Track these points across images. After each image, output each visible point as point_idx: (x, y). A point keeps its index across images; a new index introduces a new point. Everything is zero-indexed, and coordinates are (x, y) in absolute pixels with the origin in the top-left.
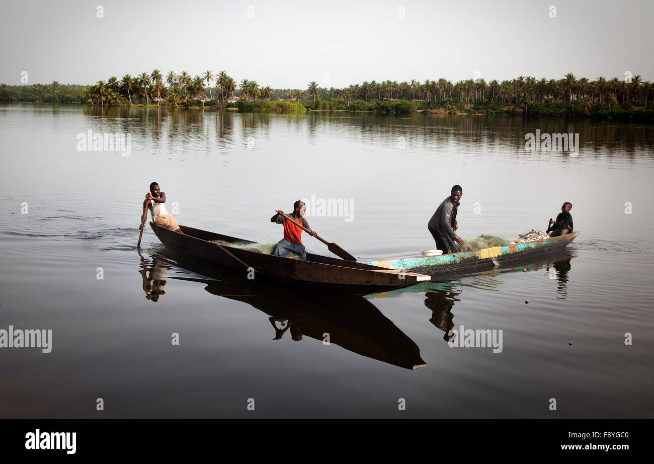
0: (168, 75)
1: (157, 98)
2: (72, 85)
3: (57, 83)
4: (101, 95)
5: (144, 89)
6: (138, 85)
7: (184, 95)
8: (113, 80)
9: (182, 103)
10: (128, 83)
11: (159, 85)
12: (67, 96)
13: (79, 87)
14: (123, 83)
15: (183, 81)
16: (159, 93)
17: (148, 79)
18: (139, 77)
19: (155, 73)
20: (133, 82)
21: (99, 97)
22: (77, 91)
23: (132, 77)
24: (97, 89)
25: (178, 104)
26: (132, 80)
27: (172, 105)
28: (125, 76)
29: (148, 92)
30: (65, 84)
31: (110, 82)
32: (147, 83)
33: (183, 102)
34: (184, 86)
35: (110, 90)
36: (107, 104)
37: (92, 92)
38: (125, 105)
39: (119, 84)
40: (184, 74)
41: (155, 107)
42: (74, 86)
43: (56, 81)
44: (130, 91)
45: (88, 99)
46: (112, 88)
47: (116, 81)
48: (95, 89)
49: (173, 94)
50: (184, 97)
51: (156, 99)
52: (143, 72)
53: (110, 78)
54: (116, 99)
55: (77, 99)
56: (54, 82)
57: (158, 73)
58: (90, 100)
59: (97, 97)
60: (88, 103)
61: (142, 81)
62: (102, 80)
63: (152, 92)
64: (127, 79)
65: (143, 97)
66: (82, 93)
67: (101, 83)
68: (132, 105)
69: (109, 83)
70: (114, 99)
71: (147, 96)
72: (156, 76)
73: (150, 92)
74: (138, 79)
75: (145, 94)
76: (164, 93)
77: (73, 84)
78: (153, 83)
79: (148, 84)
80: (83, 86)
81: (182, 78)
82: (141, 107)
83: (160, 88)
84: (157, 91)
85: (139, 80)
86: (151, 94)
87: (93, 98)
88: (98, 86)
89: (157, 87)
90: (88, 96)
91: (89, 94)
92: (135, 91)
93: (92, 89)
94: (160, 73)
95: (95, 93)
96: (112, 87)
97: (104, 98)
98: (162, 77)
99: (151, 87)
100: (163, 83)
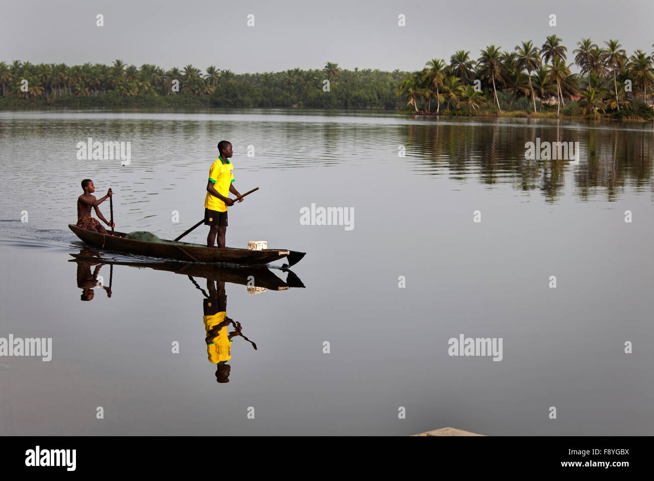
0: (578, 48)
1: (553, 98)
2: (363, 71)
3: (335, 66)
4: (435, 90)
5: (526, 77)
6: (515, 70)
7: (612, 92)
8: (461, 57)
9: (609, 110)
10: (492, 66)
11: (559, 68)
12: (356, 93)
13: (379, 74)
14: (482, 64)
15: (610, 62)
16: (559, 88)
17: (535, 56)
18: (518, 52)
19: (551, 43)
20: (503, 62)
21: (431, 95)
22: (377, 84)
23: (502, 52)
24: (428, 78)
25: (600, 111)
26: (502, 58)
27: (588, 113)
28: (486, 50)
29: (536, 85)
30: (349, 70)
31: (454, 62)
32: (534, 65)
33: (609, 106)
34: (612, 73)
35: (455, 80)
36: (448, 111)
37: (417, 84)
38: (487, 113)
39: (474, 66)
40: (613, 46)
41: (551, 117)
42: (367, 72)
43: (333, 62)
44: (496, 81)
45: (408, 99)
46: (458, 76)
47: (468, 61)
48: (424, 78)
49: (589, 88)
50: (613, 97)
51: (553, 101)
52: (526, 41)
53: (454, 53)
54: (466, 99)
55: (378, 101)
56: (329, 64)
57: (556, 44)
58: (411, 102)
59: (427, 94)
60: (407, 109)
61: (522, 61)
62: (438, 58)
63: (543, 86)
64: (490, 56)
65: (523, 94)
66: (386, 87)
67: (436, 65)
68: (502, 112)
69: (452, 66)
70: (462, 99)
71: (533, 94)
72: (553, 48)
73: (539, 83)
74: (513, 55)
75: (529, 88)
76: (569, 87)
77: (366, 68)
78: (548, 65)
79: (536, 67)
80: (387, 73)
81: (607, 56)
82: (521, 116)
83: (562, 75)
84: (555, 82)
85: (517, 59)
86: (543, 90)
87: (418, 97)
88: (429, 72)
89: (555, 72)
90: (407, 91)
91: (411, 90)
92: (507, 82)
93: (416, 78)
94: (560, 44)
95: (422, 86)
96: (458, 73)
97: (441, 98)
98: (565, 53)
99: (542, 74)
100: (567, 65)
